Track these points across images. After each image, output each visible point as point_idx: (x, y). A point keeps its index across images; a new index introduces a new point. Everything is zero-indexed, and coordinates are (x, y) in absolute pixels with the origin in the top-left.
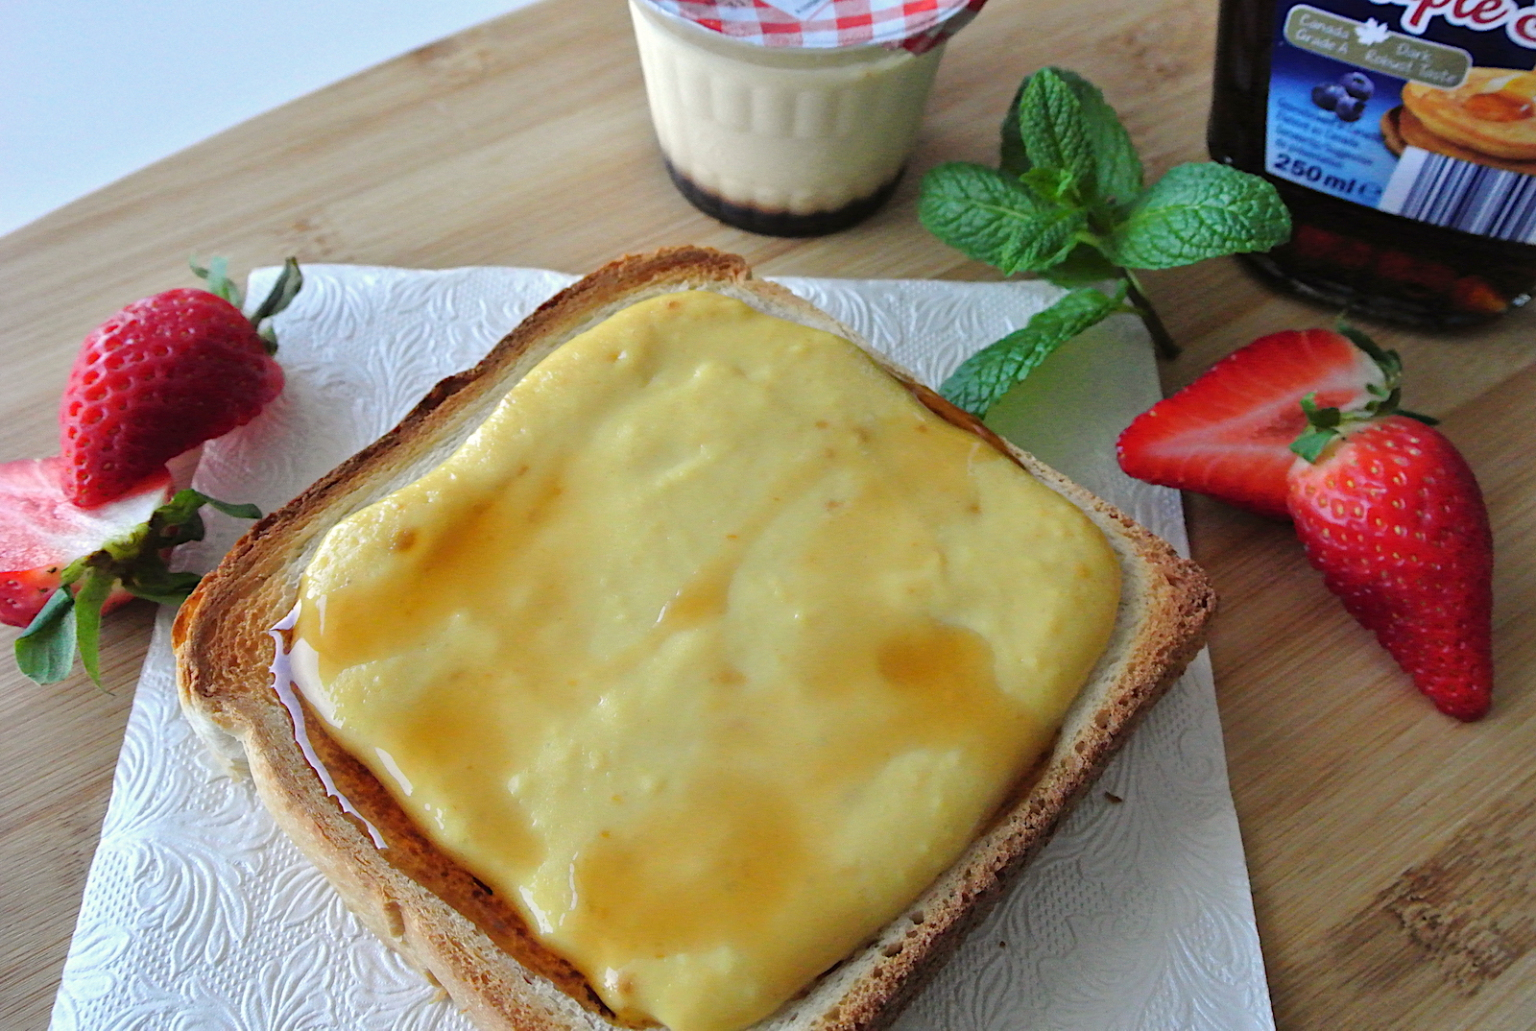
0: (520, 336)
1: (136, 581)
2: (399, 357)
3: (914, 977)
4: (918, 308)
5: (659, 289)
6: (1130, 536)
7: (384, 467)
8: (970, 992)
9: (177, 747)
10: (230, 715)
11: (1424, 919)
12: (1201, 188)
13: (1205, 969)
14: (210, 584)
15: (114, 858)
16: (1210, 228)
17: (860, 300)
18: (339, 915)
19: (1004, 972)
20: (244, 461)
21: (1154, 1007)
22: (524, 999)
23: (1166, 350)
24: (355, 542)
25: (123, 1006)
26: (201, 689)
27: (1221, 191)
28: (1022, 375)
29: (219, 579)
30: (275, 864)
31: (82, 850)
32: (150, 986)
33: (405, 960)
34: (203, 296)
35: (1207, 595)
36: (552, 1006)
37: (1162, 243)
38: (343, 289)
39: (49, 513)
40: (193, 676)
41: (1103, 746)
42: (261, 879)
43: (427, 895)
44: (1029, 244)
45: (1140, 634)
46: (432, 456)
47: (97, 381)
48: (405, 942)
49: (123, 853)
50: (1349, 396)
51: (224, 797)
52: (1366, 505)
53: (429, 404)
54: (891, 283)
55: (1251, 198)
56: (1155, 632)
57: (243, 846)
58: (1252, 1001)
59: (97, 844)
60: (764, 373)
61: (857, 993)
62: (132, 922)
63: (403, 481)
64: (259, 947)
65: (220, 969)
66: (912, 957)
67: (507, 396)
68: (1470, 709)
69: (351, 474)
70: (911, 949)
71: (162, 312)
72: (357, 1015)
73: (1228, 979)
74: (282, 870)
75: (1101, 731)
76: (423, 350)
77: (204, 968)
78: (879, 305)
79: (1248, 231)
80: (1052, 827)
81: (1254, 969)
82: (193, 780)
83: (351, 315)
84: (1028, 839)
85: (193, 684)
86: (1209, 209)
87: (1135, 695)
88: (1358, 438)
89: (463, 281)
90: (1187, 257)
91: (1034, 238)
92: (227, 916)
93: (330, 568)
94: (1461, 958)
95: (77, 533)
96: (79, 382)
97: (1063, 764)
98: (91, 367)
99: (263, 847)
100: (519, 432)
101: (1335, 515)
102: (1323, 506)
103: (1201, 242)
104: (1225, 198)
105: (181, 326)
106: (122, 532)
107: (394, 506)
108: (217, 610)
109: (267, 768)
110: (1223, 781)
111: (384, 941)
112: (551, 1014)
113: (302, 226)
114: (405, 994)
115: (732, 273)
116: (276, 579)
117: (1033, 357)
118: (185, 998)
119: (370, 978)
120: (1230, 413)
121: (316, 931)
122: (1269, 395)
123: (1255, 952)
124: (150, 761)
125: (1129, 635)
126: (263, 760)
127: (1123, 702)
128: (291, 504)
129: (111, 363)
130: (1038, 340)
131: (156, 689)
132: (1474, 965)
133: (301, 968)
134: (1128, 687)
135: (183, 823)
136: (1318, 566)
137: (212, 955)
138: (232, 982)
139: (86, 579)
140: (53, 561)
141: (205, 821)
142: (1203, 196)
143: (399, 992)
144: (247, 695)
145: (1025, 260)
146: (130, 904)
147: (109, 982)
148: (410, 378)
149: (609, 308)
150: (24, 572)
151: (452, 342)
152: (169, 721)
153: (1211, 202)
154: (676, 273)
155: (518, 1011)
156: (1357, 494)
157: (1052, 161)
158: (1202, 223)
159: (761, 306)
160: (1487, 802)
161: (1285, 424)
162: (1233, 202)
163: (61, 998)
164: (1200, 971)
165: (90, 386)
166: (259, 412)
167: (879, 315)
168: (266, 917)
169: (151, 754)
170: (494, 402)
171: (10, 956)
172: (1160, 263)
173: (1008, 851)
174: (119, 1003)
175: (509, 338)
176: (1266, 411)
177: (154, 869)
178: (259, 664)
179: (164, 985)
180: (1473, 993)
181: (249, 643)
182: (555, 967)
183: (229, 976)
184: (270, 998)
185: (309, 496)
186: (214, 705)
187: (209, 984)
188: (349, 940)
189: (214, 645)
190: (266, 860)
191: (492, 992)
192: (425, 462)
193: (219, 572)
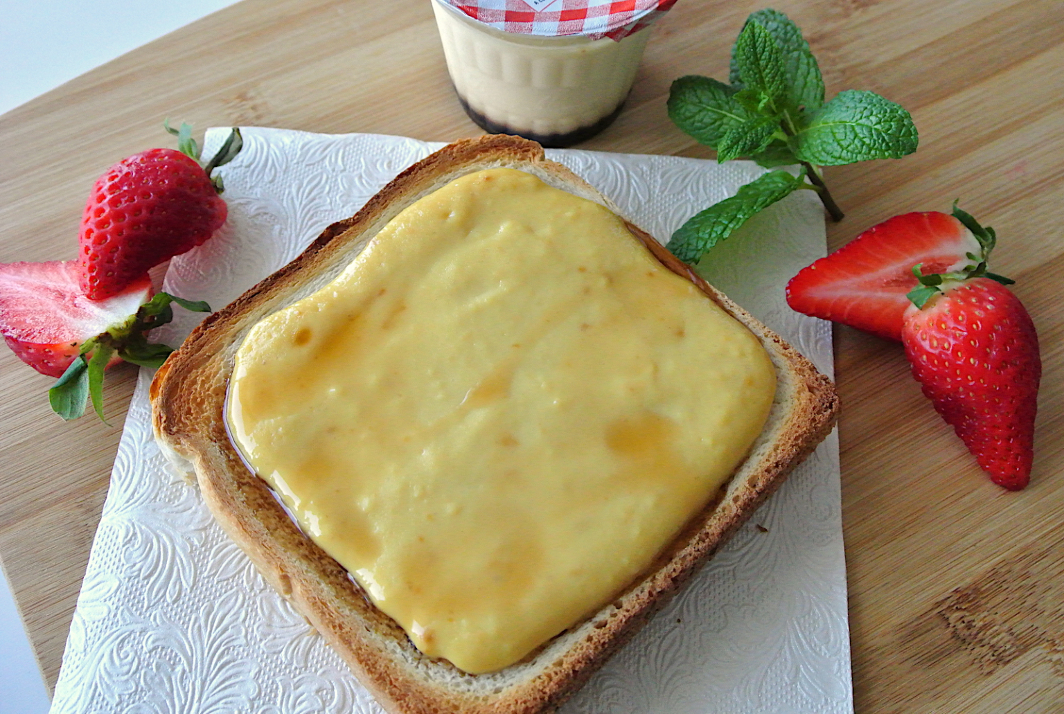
0: (385, 196)
1: (127, 351)
2: (304, 197)
3: (613, 643)
4: (662, 177)
5: (480, 165)
6: (786, 356)
7: (290, 284)
8: (655, 651)
9: (151, 460)
10: (186, 447)
11: (963, 622)
12: (858, 110)
13: (811, 647)
14: (175, 359)
15: (110, 530)
16: (861, 140)
17: (622, 169)
18: (252, 575)
19: (678, 640)
20: (199, 266)
21: (774, 668)
22: (364, 641)
23: (834, 215)
24: (270, 336)
25: (114, 626)
26: (168, 430)
27: (871, 114)
28: (726, 235)
29: (181, 356)
30: (212, 540)
31: (89, 524)
32: (132, 614)
33: (292, 607)
34: (174, 155)
35: (834, 400)
36: (382, 647)
37: (829, 148)
38: (269, 146)
39: (71, 302)
40: (163, 420)
41: (751, 500)
42: (203, 549)
43: (307, 571)
44: (737, 143)
45: (786, 424)
46: (323, 277)
47: (103, 215)
48: (292, 598)
49: (116, 528)
50: (953, 260)
51: (181, 495)
52: (952, 342)
53: (321, 241)
54: (646, 157)
55: (891, 121)
56: (795, 424)
57: (192, 527)
58: (839, 669)
59: (99, 520)
60: (546, 231)
61: (575, 650)
62: (121, 572)
63: (302, 294)
64: (201, 593)
65: (175, 606)
66: (613, 630)
67: (374, 239)
68: (1015, 482)
69: (269, 288)
70: (613, 625)
71: (147, 167)
72: (261, 640)
73: (825, 654)
74: (217, 544)
75: (751, 489)
76: (322, 192)
77: (165, 604)
78: (636, 173)
79: (887, 144)
80: (712, 551)
81: (843, 648)
82: (161, 482)
83: (273, 164)
84: (695, 558)
85: (163, 426)
86: (862, 125)
87: (777, 466)
88: (952, 294)
89: (351, 143)
90: (844, 159)
91: (740, 138)
92: (181, 571)
93: (253, 353)
94: (985, 649)
95: (90, 319)
96: (91, 214)
97: (724, 510)
98: (100, 205)
99: (205, 529)
100: (380, 265)
101: (931, 346)
102: (924, 340)
103: (854, 150)
104: (873, 119)
105: (160, 178)
106: (119, 321)
107: (296, 312)
108: (179, 376)
109: (208, 483)
110: (838, 522)
111: (280, 595)
112: (381, 651)
113: (242, 97)
114: (292, 628)
115: (531, 156)
116: (218, 357)
117: (734, 222)
118: (153, 623)
119: (270, 617)
120: (867, 269)
121: (237, 585)
122: (896, 257)
123: (846, 637)
124: (134, 468)
125: (778, 425)
126: (206, 478)
127: (768, 471)
128: (229, 307)
129: (114, 203)
130: (739, 209)
131: (138, 420)
132: (993, 655)
133: (227, 608)
134: (773, 460)
135: (154, 510)
136: (918, 379)
137: (171, 597)
138: (183, 615)
139: (96, 350)
140: (74, 338)
141: (168, 509)
142: (859, 117)
143: (288, 627)
144: (196, 434)
145: (733, 154)
146: (120, 560)
147: (106, 611)
148: (311, 213)
149: (445, 177)
150: (55, 345)
151: (341, 188)
152: (147, 442)
153: (863, 121)
154: (492, 154)
155: (360, 649)
156: (947, 334)
157: (757, 84)
158: (856, 136)
159: (549, 179)
160: (1018, 546)
161: (907, 277)
162: (879, 123)
163: (76, 618)
164: (807, 647)
165: (99, 219)
166: (210, 236)
167: (635, 179)
168: (205, 574)
169: (135, 463)
170: (365, 242)
171: (46, 589)
172: (826, 161)
173: (681, 565)
174: (112, 624)
175: (377, 197)
176: (892, 269)
177: (135, 539)
178: (205, 414)
179: (140, 614)
180: (990, 673)
181: (199, 400)
182: (386, 622)
183: (181, 611)
184: (206, 626)
185: (241, 302)
186: (175, 440)
187: (168, 615)
188: (258, 592)
189: (176, 400)
190: (207, 537)
191: (345, 635)
192: (317, 281)
193: (181, 350)
